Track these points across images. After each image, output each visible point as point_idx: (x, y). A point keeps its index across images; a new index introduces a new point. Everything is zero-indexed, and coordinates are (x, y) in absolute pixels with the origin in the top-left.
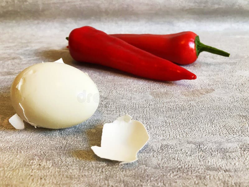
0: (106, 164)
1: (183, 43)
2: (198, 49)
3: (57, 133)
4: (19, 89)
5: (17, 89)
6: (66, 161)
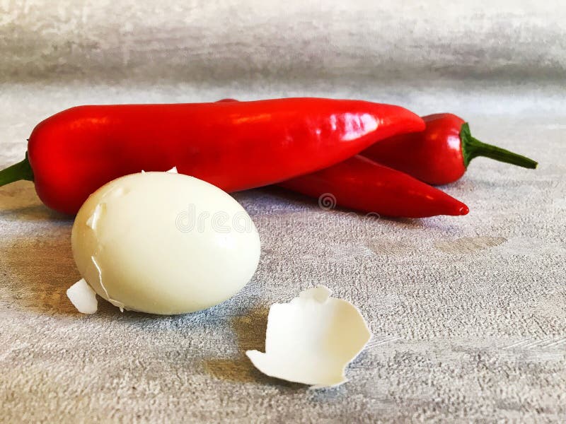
0: (277, 391)
1: (434, 137)
2: (467, 152)
3: (168, 323)
4: (93, 227)
5: (89, 227)
6: (190, 381)
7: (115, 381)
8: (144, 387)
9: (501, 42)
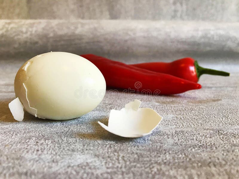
0: (114, 142)
1: (183, 65)
2: (198, 72)
3: (59, 124)
4: (25, 70)
5: (23, 70)
6: (68, 140)
7: (28, 140)
8: (43, 142)
9: (207, 40)
